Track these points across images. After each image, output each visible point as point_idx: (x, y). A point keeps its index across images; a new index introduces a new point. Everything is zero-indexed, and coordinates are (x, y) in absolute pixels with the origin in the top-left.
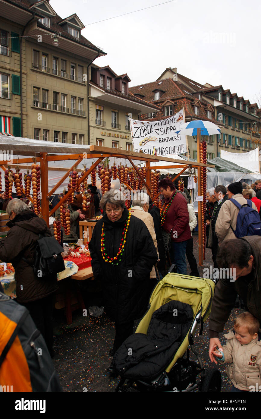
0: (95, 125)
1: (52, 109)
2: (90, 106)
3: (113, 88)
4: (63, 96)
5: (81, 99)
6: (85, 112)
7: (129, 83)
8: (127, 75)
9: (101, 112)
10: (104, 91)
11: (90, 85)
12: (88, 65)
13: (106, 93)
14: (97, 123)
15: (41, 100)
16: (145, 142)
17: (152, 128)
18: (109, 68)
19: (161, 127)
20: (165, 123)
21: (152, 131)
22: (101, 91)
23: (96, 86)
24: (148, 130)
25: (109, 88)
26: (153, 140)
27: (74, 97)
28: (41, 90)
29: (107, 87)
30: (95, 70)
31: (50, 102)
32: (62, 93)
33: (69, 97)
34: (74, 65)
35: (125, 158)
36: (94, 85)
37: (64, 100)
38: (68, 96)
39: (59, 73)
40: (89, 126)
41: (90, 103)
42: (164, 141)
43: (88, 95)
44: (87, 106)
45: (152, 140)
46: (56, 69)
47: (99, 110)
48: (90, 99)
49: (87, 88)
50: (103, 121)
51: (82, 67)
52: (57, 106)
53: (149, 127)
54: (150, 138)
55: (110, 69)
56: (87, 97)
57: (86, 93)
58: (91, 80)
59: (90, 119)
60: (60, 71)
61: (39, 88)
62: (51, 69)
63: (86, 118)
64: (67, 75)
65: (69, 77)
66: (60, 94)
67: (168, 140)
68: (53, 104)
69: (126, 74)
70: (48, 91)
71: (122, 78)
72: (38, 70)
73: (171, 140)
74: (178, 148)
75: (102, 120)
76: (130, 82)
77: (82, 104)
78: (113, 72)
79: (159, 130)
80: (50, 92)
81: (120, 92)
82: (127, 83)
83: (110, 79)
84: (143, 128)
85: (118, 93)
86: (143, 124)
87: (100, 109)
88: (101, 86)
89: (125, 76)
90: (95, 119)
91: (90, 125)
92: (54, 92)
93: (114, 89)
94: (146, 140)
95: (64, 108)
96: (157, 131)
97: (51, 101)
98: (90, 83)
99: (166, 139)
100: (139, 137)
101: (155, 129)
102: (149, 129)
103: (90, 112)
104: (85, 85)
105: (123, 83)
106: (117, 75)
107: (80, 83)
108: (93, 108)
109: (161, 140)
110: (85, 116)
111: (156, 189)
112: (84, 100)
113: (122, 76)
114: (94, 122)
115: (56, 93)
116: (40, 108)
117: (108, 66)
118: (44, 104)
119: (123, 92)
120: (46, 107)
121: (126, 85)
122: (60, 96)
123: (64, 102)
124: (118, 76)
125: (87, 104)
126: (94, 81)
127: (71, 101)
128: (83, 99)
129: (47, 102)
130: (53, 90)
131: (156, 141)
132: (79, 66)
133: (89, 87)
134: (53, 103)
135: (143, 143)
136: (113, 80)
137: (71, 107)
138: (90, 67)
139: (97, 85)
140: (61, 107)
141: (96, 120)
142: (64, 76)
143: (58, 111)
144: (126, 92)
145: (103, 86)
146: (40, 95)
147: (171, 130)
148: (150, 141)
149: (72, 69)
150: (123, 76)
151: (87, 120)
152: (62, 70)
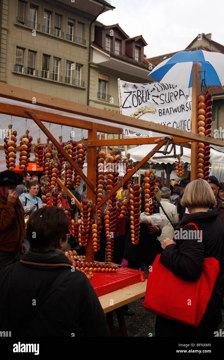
0: (96, 99)
1: (40, 77)
2: (91, 74)
3: (123, 53)
4: (56, 61)
5: (79, 66)
6: (84, 82)
7: (145, 47)
8: (143, 37)
9: (105, 83)
10: (109, 56)
11: (93, 48)
12: (91, 22)
13: (111, 58)
14: (99, 97)
15: (26, 64)
16: (139, 115)
17: (149, 94)
18: (119, 26)
19: (161, 92)
20: (167, 87)
21: (148, 99)
22: (106, 56)
23: (100, 49)
24: (143, 97)
25: (117, 53)
26: (151, 112)
27: (70, 63)
28: (27, 51)
29: (114, 52)
30: (100, 29)
31: (38, 67)
32: (54, 57)
33: (63, 62)
34: (72, 22)
35: (26, 118)
36: (97, 47)
37: (57, 65)
38: (62, 60)
39: (52, 31)
40: (88, 100)
41: (92, 71)
42: (165, 113)
43: (89, 61)
44: (87, 75)
45: (149, 112)
46: (49, 26)
47: (103, 81)
48: (91, 65)
49: (88, 52)
50: (108, 95)
51: (83, 24)
52: (47, 72)
53: (144, 93)
54: (147, 109)
55: (120, 28)
56: (88, 63)
57: (87, 58)
58: (93, 42)
59: (91, 91)
60: (54, 28)
61: (24, 49)
62: (41, 25)
63: (84, 89)
64: (63, 34)
65: (65, 36)
66: (52, 58)
67: (172, 112)
68: (41, 70)
69: (141, 36)
70: (35, 52)
71: (136, 40)
72: (24, 26)
73: (176, 112)
74: (186, 124)
75: (106, 94)
76: (145, 45)
77: (81, 72)
78: (124, 32)
79: (158, 97)
80: (38, 54)
81: (132, 58)
82: (142, 48)
83: (119, 41)
84: (136, 93)
85: (130, 60)
86: (136, 88)
87: (105, 79)
88: (107, 49)
89: (140, 38)
90: (97, 91)
91: (90, 98)
92: (44, 55)
93: (125, 55)
94: (141, 112)
95: (56, 75)
96: (155, 99)
97: (39, 65)
98: (93, 45)
99: (169, 110)
100: (130, 107)
101: (153, 96)
102: (145, 95)
103: (91, 82)
104: (86, 48)
105: (136, 47)
106: (129, 37)
107: (79, 44)
108: (95, 77)
109: (162, 112)
110: (84, 87)
111: (111, 186)
112: (84, 66)
113: (135, 39)
114: (96, 95)
115: (46, 56)
116: (25, 74)
117: (117, 25)
118: (31, 70)
119: (137, 59)
120: (32, 73)
121: (141, 50)
122: (52, 60)
123: (57, 68)
124: (131, 39)
125: (87, 71)
126: (98, 43)
127: (65, 67)
128: (82, 65)
129: (34, 67)
130: (42, 52)
131: (154, 112)
132: (79, 22)
133: (91, 50)
134: (41, 68)
135: (136, 115)
136: (124, 42)
137: (65, 74)
138: (93, 25)
139: (102, 48)
140: (52, 74)
141: (99, 93)
142: (58, 35)
143: (48, 78)
144: (141, 59)
145: (109, 50)
146: (26, 57)
147: (175, 96)
148: (146, 113)
149: (70, 27)
150: (137, 38)
151: (86, 92)
152: (55, 28)
